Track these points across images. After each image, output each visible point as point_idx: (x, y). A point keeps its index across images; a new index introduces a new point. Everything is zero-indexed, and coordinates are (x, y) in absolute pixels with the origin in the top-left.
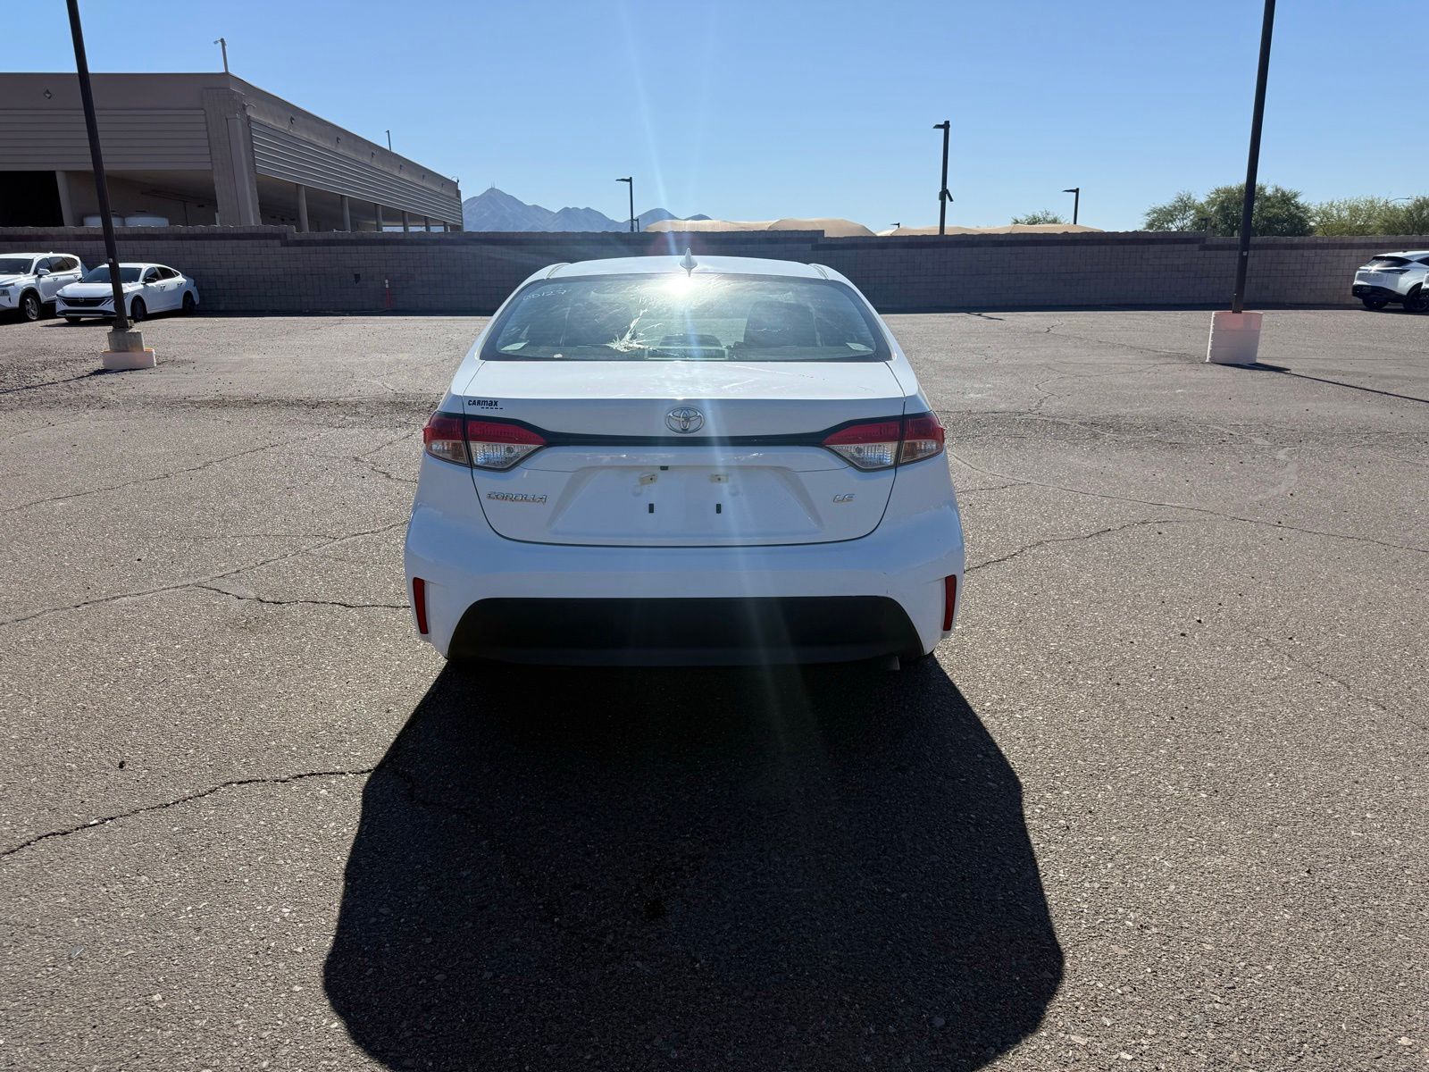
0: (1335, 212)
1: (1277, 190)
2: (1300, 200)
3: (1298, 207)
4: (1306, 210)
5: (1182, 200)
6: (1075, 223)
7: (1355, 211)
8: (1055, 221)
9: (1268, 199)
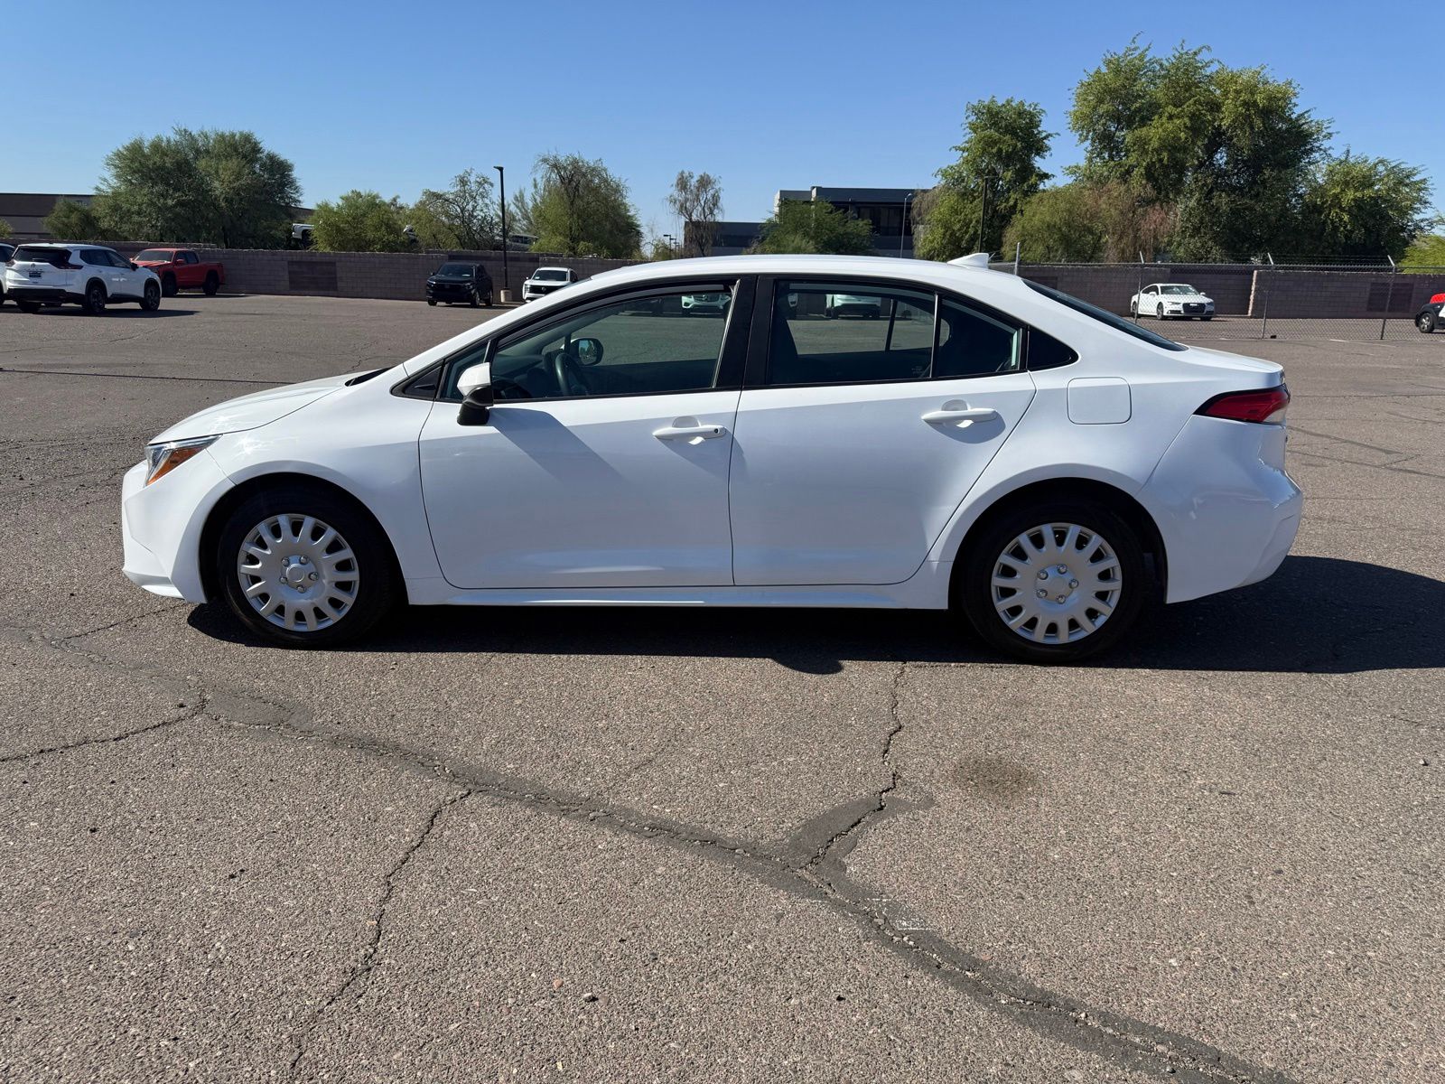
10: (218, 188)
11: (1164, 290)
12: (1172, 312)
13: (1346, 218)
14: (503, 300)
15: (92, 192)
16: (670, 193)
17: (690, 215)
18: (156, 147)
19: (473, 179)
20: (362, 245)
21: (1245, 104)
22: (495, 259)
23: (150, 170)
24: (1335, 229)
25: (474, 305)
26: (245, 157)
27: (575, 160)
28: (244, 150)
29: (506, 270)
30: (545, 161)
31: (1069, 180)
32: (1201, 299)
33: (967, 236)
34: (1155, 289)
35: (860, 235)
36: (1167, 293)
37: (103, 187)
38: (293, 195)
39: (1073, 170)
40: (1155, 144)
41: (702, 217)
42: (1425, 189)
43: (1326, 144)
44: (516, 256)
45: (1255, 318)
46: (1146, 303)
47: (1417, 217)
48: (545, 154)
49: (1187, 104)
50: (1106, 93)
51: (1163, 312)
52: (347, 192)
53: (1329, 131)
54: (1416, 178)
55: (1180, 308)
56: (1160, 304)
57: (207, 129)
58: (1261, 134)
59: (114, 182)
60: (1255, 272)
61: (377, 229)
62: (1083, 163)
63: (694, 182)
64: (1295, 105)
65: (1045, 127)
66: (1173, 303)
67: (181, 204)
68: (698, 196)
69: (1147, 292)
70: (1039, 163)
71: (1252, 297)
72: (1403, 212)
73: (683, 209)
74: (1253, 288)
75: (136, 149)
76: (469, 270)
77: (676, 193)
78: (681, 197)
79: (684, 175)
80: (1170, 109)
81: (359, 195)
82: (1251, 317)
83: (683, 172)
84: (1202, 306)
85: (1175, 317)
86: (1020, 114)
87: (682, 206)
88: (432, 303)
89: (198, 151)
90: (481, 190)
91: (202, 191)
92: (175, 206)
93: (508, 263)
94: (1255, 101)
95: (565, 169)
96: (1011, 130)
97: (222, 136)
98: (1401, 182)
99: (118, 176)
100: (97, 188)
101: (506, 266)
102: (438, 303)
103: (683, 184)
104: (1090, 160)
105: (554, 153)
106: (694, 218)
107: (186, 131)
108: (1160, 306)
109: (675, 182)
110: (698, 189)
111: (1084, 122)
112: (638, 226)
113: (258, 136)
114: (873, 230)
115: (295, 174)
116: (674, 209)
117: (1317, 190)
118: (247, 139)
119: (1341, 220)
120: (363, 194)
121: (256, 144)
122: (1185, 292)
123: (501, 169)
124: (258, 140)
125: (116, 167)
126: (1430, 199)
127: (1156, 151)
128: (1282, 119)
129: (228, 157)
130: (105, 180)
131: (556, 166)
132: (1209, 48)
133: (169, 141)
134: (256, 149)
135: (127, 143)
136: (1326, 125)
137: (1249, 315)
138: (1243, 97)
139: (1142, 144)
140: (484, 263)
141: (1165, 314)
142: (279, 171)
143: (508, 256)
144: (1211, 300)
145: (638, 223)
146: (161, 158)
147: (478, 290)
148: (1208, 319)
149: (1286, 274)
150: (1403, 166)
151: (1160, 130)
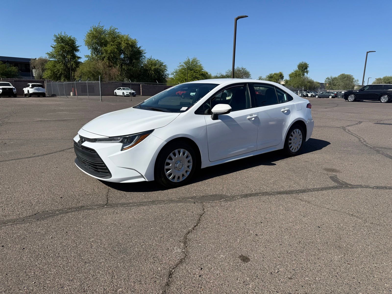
11: (123, 89)
12: (127, 94)
13: (153, 73)
21: (127, 44)
24: (151, 75)
31: (87, 59)
32: (133, 91)
33: (59, 73)
34: (121, 89)
35: (14, 72)
36: (124, 90)
39: (87, 56)
40: (109, 52)
42: (166, 67)
43: (145, 55)
45: (143, 96)
46: (119, 92)
47: (165, 73)
49: (115, 42)
50: (94, 37)
51: (124, 94)
53: (145, 52)
54: (164, 64)
55: (128, 93)
56: (123, 92)
58: (131, 51)
60: (141, 85)
62: (90, 55)
64: (137, 45)
65: (77, 44)
66: (127, 92)
69: (119, 89)
70: (78, 54)
71: (141, 91)
72: (163, 71)
74: (141, 89)
80: (111, 43)
82: (142, 96)
84: (133, 93)
85: (127, 96)
86: (70, 40)
94: (129, 43)
96: (67, 44)
98: (161, 65)
104: (92, 54)
108: (123, 93)
111: (89, 44)
114: (19, 70)
117: (146, 65)
119: (152, 73)
122: (128, 90)
126: (167, 69)
127: (110, 53)
128: (135, 47)
132: (117, 29)
136: (144, 51)
137: (141, 95)
138: (126, 42)
139: (106, 51)
141: (125, 95)
144: (135, 92)
148: (135, 96)
149: (147, 85)
150: (161, 61)
151: (110, 48)
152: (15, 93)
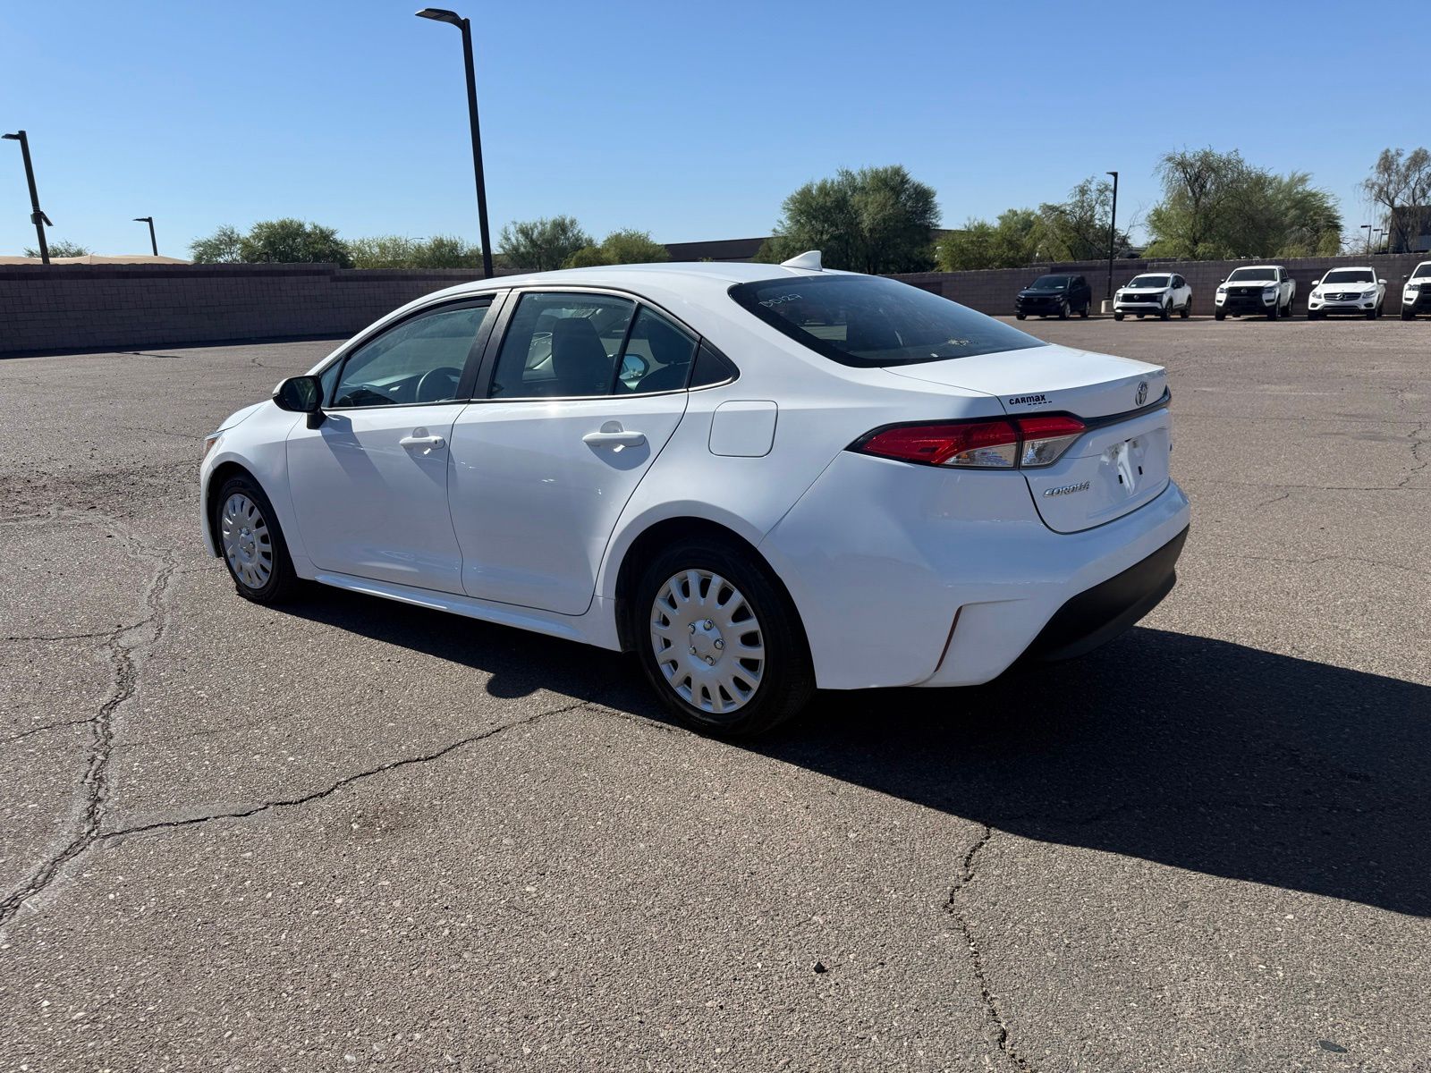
0: (367, 249)
1: (315, 227)
2: (338, 237)
3: (336, 242)
4: (345, 247)
5: (225, 234)
6: (156, 253)
7: (383, 248)
8: (79, 253)
9: (309, 235)
10: (866, 221)
14: (1103, 311)
15: (770, 234)
16: (1367, 177)
17: (1392, 203)
18: (823, 190)
19: (1093, 187)
20: (982, 262)
22: (1101, 268)
23: (815, 210)
25: (1063, 318)
26: (892, 189)
27: (1206, 153)
28: (893, 183)
29: (1110, 280)
30: (1169, 159)
37: (779, 229)
38: (934, 220)
41: (1411, 200)
44: (1124, 264)
48: (1169, 151)
52: (1004, 211)
57: (866, 168)
59: (788, 223)
61: (999, 246)
63: (1403, 161)
67: (833, 237)
68: (1406, 177)
73: (1383, 195)
75: (806, 193)
76: (1063, 282)
77: (1374, 175)
78: (1382, 179)
79: (1389, 154)
81: (1015, 213)
83: (1388, 151)
87: (1381, 190)
88: (1021, 317)
89: (855, 189)
90: (1102, 198)
91: (853, 223)
92: (828, 240)
93: (1114, 272)
95: (1192, 165)
97: (877, 172)
99: (791, 218)
100: (774, 230)
101: (1110, 275)
102: (1028, 317)
103: (1387, 164)
105: (1181, 151)
106: (1398, 203)
107: (847, 172)
109: (1376, 161)
110: (1408, 168)
112: (1338, 218)
113: (906, 170)
115: (936, 199)
116: (1370, 194)
118: (897, 171)
120: (1019, 212)
121: (904, 176)
123: (1115, 175)
124: (906, 172)
125: (789, 210)
129: (877, 190)
130: (781, 222)
131: (1183, 165)
133: (833, 183)
134: (904, 181)
135: (799, 189)
140: (1085, 274)
142: (923, 198)
143: (1114, 264)
145: (1338, 215)
146: (824, 198)
147: (1069, 301)
152: (1267, 304)
